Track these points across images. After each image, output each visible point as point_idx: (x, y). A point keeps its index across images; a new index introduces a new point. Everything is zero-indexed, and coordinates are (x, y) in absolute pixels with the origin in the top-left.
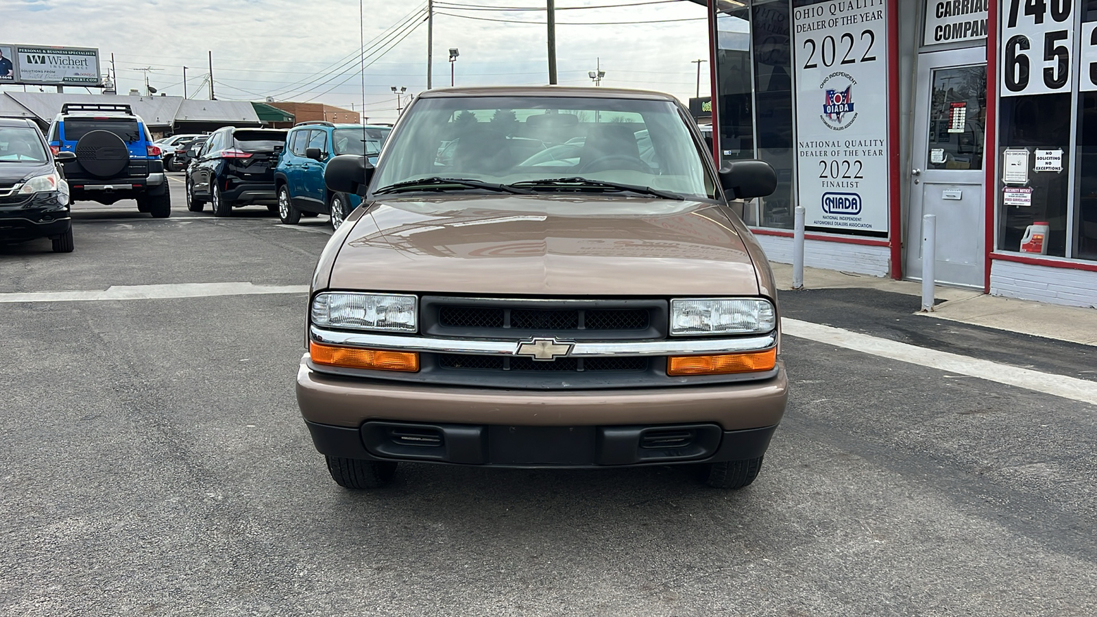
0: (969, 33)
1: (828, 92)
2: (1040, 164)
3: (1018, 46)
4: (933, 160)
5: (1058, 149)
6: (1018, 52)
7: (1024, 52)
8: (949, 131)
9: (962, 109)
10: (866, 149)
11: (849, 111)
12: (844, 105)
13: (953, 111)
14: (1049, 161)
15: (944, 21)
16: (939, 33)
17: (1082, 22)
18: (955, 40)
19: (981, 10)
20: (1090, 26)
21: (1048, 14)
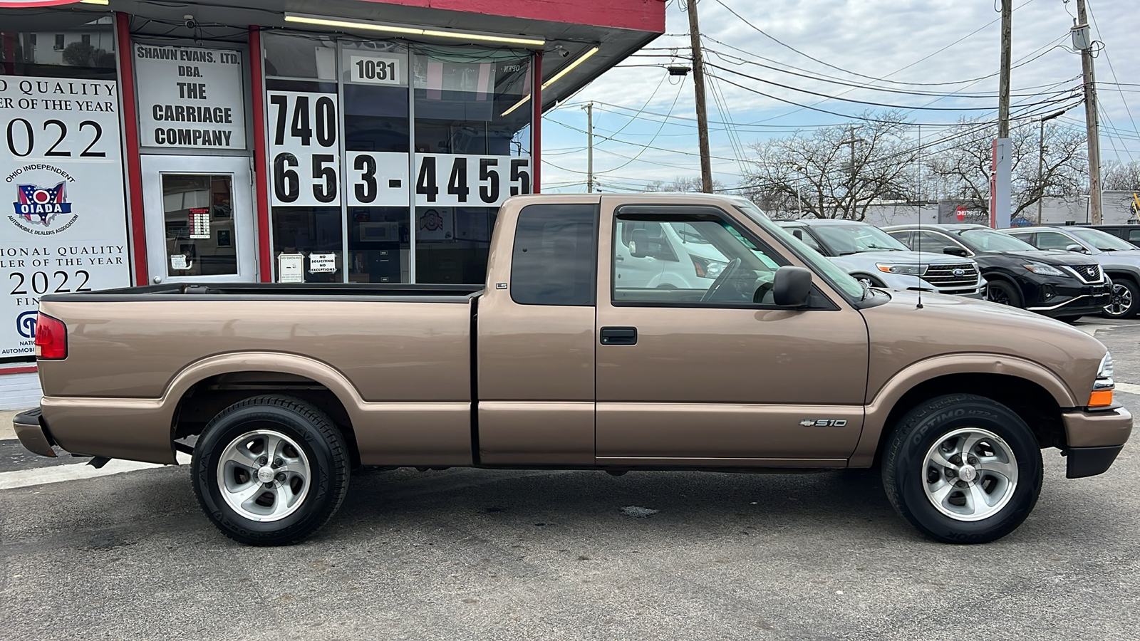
0: (200, 141)
1: (23, 188)
2: (314, 267)
3: (286, 162)
4: (175, 266)
5: (331, 253)
6: (287, 167)
7: (292, 168)
8: (192, 237)
9: (204, 215)
10: (96, 257)
11: (62, 213)
12: (53, 206)
13: (193, 217)
14: (323, 263)
15: (166, 125)
16: (161, 136)
17: (346, 150)
18: (183, 145)
19: (211, 121)
20: (352, 155)
21: (314, 139)
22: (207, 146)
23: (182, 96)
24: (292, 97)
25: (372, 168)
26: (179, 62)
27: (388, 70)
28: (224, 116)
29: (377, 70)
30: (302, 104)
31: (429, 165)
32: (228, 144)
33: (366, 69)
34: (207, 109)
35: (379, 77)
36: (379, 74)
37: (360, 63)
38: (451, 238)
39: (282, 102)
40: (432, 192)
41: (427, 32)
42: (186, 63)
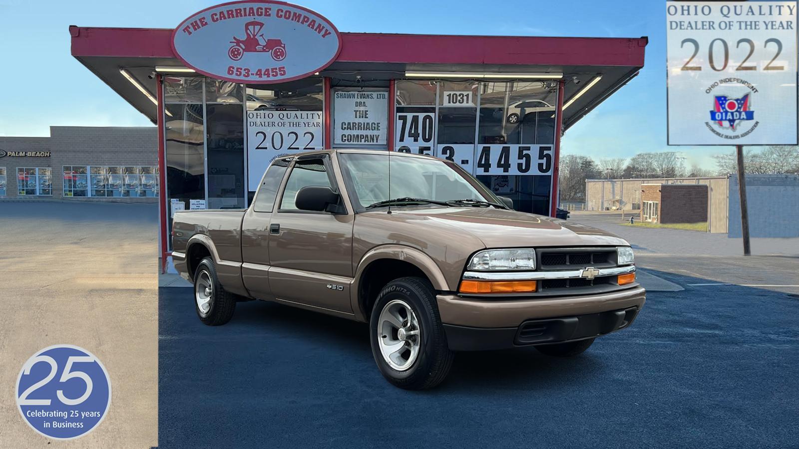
0: (363, 140)
3: (404, 151)
15: (347, 132)
16: (344, 138)
17: (438, 143)
18: (355, 143)
19: (369, 130)
20: (442, 146)
21: (420, 138)
22: (367, 143)
23: (356, 117)
24: (410, 116)
25: (452, 154)
26: (356, 100)
27: (465, 98)
28: (376, 127)
29: (459, 98)
30: (415, 119)
31: (486, 151)
32: (377, 142)
33: (452, 98)
34: (368, 124)
35: (459, 102)
36: (459, 100)
37: (449, 95)
38: (514, 192)
39: (404, 118)
40: (487, 166)
41: (486, 76)
42: (359, 100)
